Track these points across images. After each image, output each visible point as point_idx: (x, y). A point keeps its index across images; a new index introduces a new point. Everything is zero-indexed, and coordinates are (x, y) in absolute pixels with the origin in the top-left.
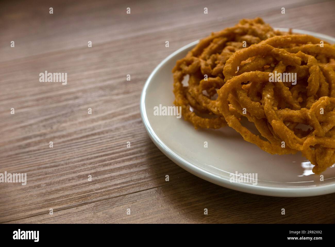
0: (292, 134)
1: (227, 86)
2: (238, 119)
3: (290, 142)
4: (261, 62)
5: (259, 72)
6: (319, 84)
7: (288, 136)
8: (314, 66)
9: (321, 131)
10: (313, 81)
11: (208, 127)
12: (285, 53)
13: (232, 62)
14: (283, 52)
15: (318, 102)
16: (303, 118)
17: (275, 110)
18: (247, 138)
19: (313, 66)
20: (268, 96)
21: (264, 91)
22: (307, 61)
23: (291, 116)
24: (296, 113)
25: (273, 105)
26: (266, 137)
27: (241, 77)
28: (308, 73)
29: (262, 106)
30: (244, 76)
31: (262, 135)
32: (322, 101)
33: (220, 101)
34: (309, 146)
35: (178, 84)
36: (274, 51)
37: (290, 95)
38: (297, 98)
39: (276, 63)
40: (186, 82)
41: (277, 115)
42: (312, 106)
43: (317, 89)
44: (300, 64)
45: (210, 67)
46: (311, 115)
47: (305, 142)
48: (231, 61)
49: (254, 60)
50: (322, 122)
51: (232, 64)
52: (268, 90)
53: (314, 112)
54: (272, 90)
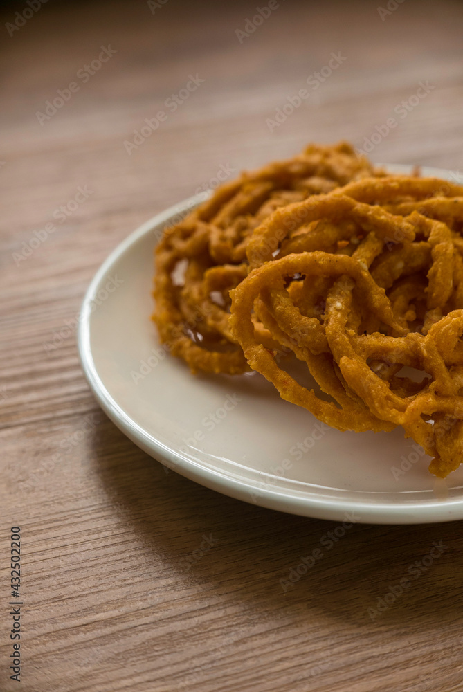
0: (382, 387)
1: (249, 281)
2: (271, 352)
3: (377, 405)
4: (330, 233)
5: (322, 253)
6: (451, 282)
7: (373, 391)
8: (443, 244)
9: (449, 384)
10: (439, 275)
11: (217, 371)
12: (380, 215)
13: (266, 231)
14: (378, 213)
15: (444, 319)
16: (411, 354)
17: (349, 336)
18: (288, 395)
19: (441, 244)
20: (337, 305)
21: (330, 294)
22: (430, 232)
23: (386, 350)
24: (396, 343)
25: (348, 325)
26: (332, 394)
27: (281, 263)
28: (429, 259)
29: (322, 326)
30: (287, 262)
31: (321, 389)
32: (454, 319)
33: (234, 314)
34: (418, 414)
35: (163, 279)
36: (357, 210)
37: (387, 305)
38: (404, 312)
39: (362, 234)
40: (180, 276)
41: (354, 346)
42: (431, 330)
43: (447, 293)
44: (414, 238)
45: (229, 243)
46: (427, 348)
47: (411, 406)
48: (265, 229)
49: (315, 229)
50: (454, 365)
51: (267, 236)
52: (340, 294)
53: (434, 343)
54: (348, 293)
